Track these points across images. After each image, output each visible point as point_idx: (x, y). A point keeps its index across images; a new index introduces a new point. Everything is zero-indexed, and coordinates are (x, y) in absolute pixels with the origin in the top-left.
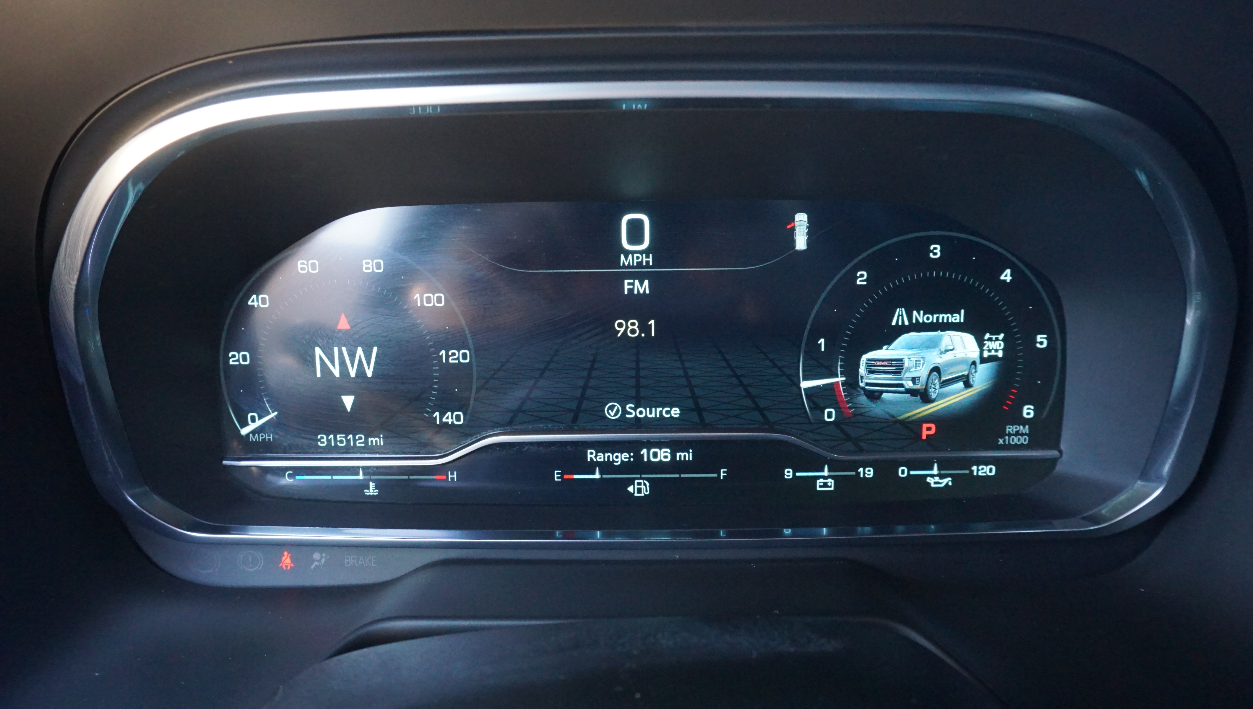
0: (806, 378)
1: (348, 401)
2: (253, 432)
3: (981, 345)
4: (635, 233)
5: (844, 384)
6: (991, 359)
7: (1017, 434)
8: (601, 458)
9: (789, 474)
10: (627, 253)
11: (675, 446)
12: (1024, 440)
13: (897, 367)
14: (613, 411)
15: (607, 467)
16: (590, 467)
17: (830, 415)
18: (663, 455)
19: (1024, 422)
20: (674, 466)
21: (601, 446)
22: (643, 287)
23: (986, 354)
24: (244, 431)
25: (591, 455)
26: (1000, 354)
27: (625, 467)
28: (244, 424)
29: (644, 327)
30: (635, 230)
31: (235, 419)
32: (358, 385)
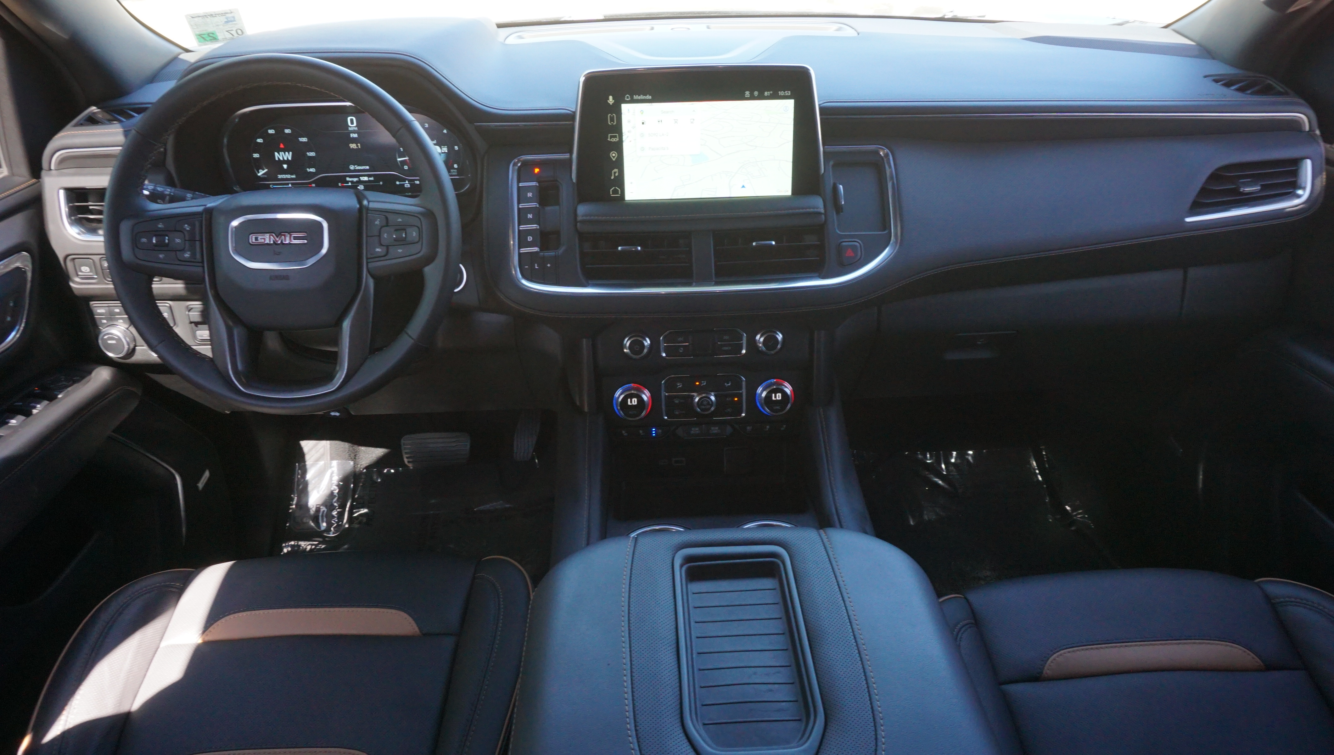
0: (399, 158)
1: (285, 166)
2: (262, 175)
3: (441, 148)
4: (352, 123)
5: (409, 159)
6: (445, 153)
7: (454, 172)
8: (351, 179)
9: (398, 183)
10: (350, 127)
11: (369, 176)
12: (456, 174)
14: (352, 167)
15: (352, 182)
17: (406, 167)
18: (366, 179)
19: (455, 169)
20: (369, 181)
21: (351, 177)
22: (355, 136)
23: (443, 151)
24: (259, 174)
25: (348, 179)
26: (446, 151)
27: (357, 182)
28: (259, 173)
29: (357, 146)
30: (352, 120)
31: (257, 173)
32: (287, 162)
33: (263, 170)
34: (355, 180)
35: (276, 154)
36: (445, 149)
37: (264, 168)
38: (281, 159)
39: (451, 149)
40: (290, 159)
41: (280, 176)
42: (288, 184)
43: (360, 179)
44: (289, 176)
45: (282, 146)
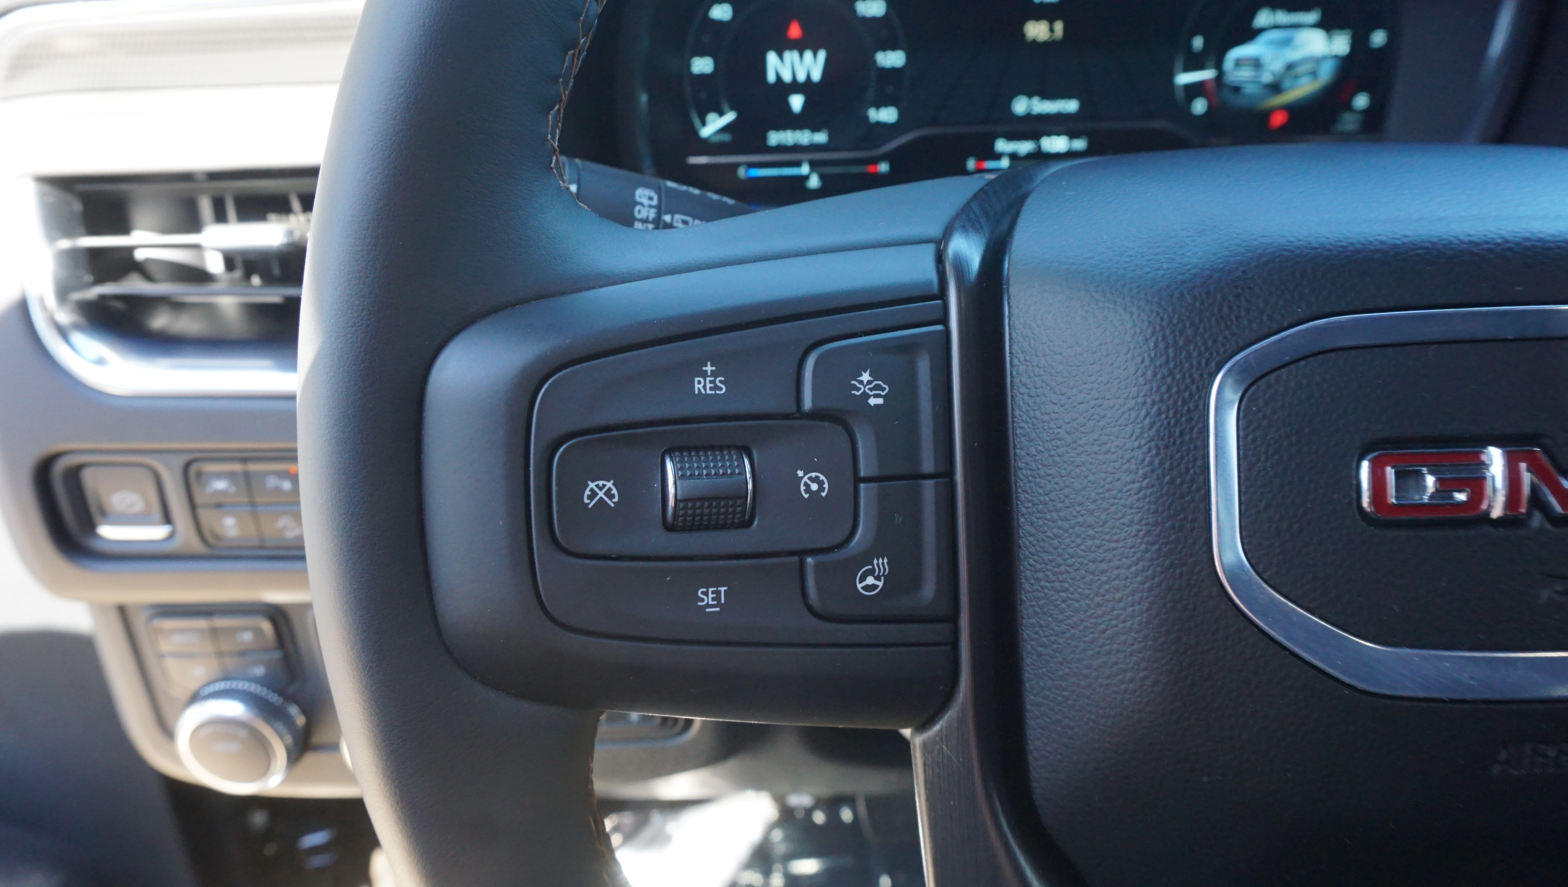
0: (1182, 74)
1: (797, 102)
2: (715, 132)
3: (1330, 42)
5: (1213, 77)
8: (1010, 147)
11: (1071, 136)
13: (1256, 63)
14: (1020, 106)
15: (1013, 156)
16: (998, 156)
17: (1199, 106)
18: (1060, 144)
19: (1357, 110)
21: (1012, 137)
23: (1332, 51)
24: (705, 131)
25: (1001, 145)
26: (1345, 52)
27: (1030, 156)
28: (704, 124)
29: (1052, 30)
31: (697, 122)
32: (806, 87)
33: (721, 114)
34: (1025, 147)
35: (772, 58)
36: (1341, 44)
37: (726, 106)
38: (787, 77)
39: (1359, 43)
40: (816, 76)
41: (775, 138)
42: (798, 164)
43: (1039, 147)
44: (804, 137)
45: (795, 31)
